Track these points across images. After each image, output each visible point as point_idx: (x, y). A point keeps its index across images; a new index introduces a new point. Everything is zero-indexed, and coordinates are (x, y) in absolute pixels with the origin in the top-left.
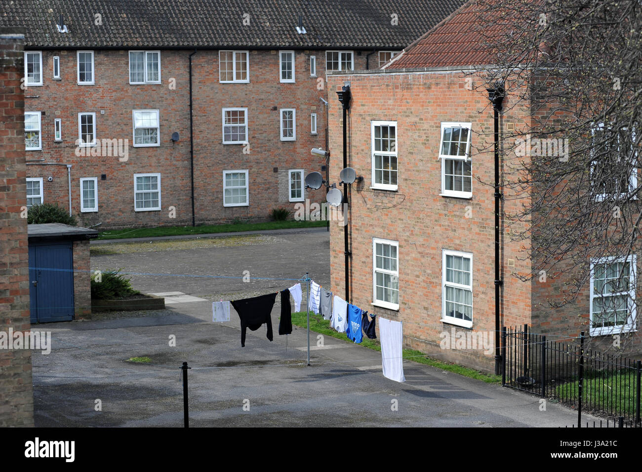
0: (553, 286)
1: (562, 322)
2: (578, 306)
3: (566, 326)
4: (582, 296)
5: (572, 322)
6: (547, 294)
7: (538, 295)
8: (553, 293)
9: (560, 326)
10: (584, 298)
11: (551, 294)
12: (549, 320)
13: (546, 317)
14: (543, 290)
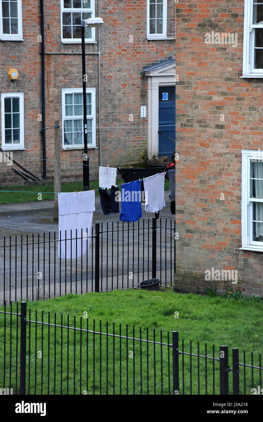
0: (199, 177)
1: (209, 224)
2: (227, 208)
3: (213, 230)
4: (232, 196)
5: (220, 226)
6: (192, 186)
7: (182, 186)
8: (198, 186)
9: (206, 228)
10: (235, 199)
11: (196, 187)
12: (195, 218)
13: (191, 214)
14: (187, 181)
